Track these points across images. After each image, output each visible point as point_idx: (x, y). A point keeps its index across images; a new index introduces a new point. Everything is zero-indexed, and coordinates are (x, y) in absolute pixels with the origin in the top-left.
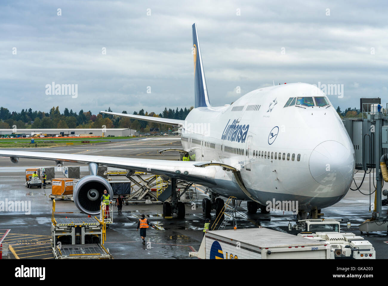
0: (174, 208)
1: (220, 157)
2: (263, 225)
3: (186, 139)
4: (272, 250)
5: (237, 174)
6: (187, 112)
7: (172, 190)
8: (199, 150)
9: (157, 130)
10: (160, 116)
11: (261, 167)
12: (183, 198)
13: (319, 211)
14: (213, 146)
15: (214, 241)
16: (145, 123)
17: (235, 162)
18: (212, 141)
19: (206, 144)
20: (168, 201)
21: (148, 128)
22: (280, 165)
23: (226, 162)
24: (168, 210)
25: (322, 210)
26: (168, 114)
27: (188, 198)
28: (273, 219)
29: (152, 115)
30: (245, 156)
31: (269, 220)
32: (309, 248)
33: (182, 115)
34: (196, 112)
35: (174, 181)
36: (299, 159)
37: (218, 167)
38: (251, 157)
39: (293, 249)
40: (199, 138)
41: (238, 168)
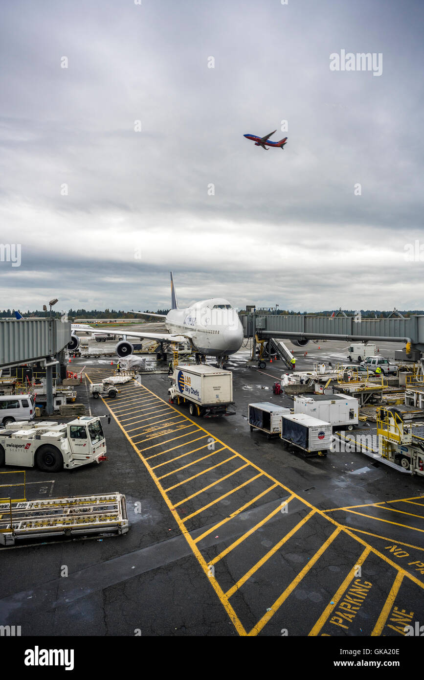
0: (161, 355)
1: (183, 332)
2: (202, 363)
3: (167, 324)
4: (206, 375)
5: (191, 339)
6: (168, 311)
7: (161, 347)
8: (173, 329)
9: (154, 320)
10: (156, 313)
11: (201, 336)
12: (166, 351)
13: (228, 357)
14: (180, 327)
15: (179, 371)
16: (149, 316)
17: (190, 334)
18: (179, 325)
19: (177, 326)
20: (159, 352)
21: (150, 319)
22: (210, 336)
23: (186, 334)
24: (159, 356)
25: (229, 356)
26: (160, 312)
27: (168, 351)
28: (207, 360)
29: (152, 313)
30: (194, 332)
31: (205, 361)
32: (223, 374)
33: (166, 313)
34: (172, 312)
35: (162, 343)
36: (218, 333)
37: (182, 337)
38: (197, 332)
39: (216, 374)
40: (173, 323)
41: (191, 337)
